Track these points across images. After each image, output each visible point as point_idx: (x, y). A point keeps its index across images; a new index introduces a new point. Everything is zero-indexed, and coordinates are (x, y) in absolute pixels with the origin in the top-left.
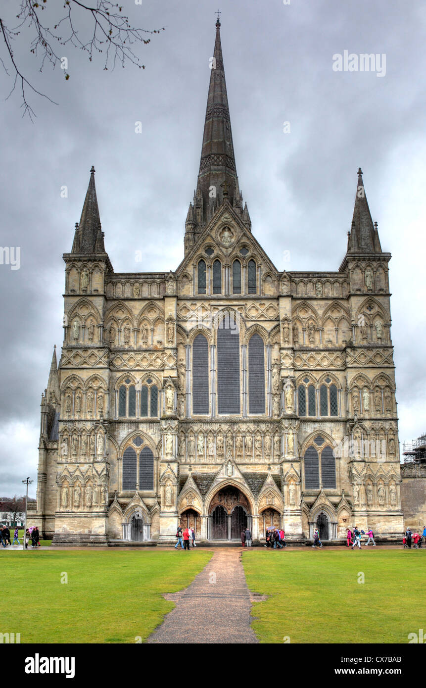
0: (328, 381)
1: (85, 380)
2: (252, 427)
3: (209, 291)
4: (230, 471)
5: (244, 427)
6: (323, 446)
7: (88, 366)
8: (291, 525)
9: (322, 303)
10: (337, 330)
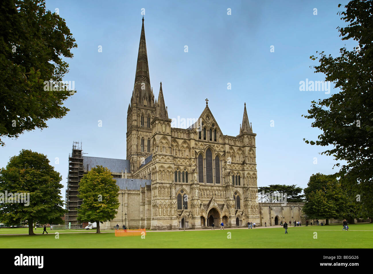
0: (238, 174)
1: (166, 168)
2: (218, 188)
3: (202, 138)
4: (214, 203)
5: (215, 188)
6: (237, 195)
7: (166, 163)
8: (233, 221)
9: (236, 147)
10: (239, 157)
